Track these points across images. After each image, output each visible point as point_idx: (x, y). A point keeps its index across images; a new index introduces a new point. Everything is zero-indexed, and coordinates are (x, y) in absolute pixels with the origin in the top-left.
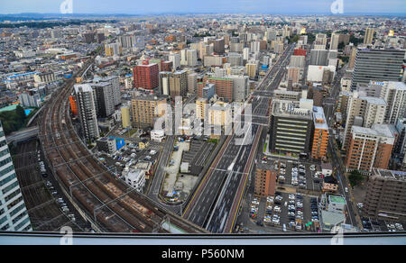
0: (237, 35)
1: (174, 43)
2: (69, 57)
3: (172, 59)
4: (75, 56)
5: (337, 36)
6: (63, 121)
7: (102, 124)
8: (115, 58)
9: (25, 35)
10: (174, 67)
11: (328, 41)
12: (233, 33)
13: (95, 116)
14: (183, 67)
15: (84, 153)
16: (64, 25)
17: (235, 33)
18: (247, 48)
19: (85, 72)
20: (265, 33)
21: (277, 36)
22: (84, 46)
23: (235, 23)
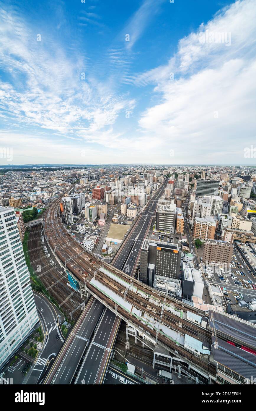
0: (143, 174)
1: (113, 178)
2: (62, 184)
3: (111, 185)
4: (66, 184)
5: (188, 175)
6: (56, 215)
7: (75, 217)
8: (85, 185)
9: (43, 174)
10: (112, 189)
11: (184, 177)
12: (140, 174)
13: (71, 212)
14: (116, 189)
15: (64, 231)
16: (62, 170)
17: (142, 173)
18: (147, 181)
19: (70, 192)
20: (155, 173)
21: (161, 175)
22: (71, 179)
23: (142, 169)
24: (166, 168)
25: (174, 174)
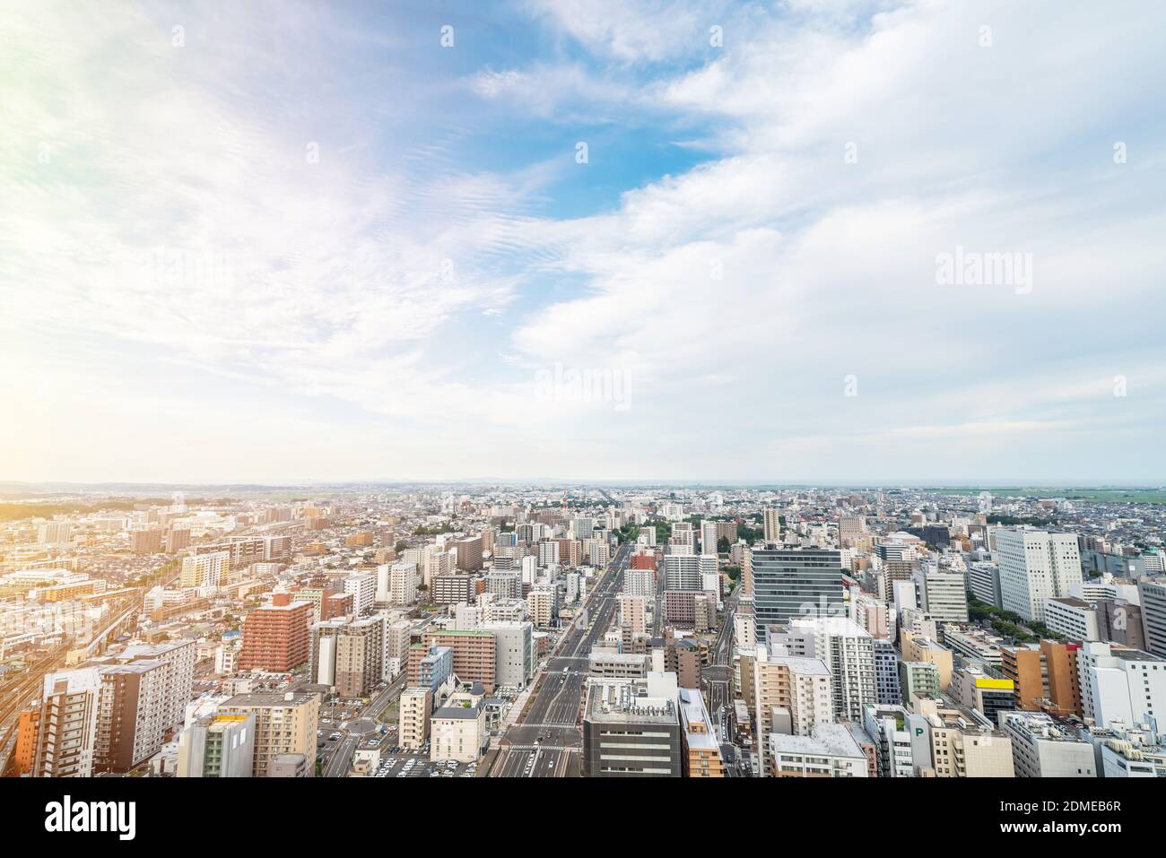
0: (512, 529)
1: (366, 550)
4: (89, 590)
8: (206, 590)
10: (357, 607)
11: (697, 536)
12: (503, 524)
14: (379, 606)
16: (86, 511)
17: (508, 524)
18: (533, 558)
19: (104, 634)
20: (571, 523)
21: (596, 528)
22: (126, 562)
23: (508, 504)
24: (614, 496)
25: (654, 524)
